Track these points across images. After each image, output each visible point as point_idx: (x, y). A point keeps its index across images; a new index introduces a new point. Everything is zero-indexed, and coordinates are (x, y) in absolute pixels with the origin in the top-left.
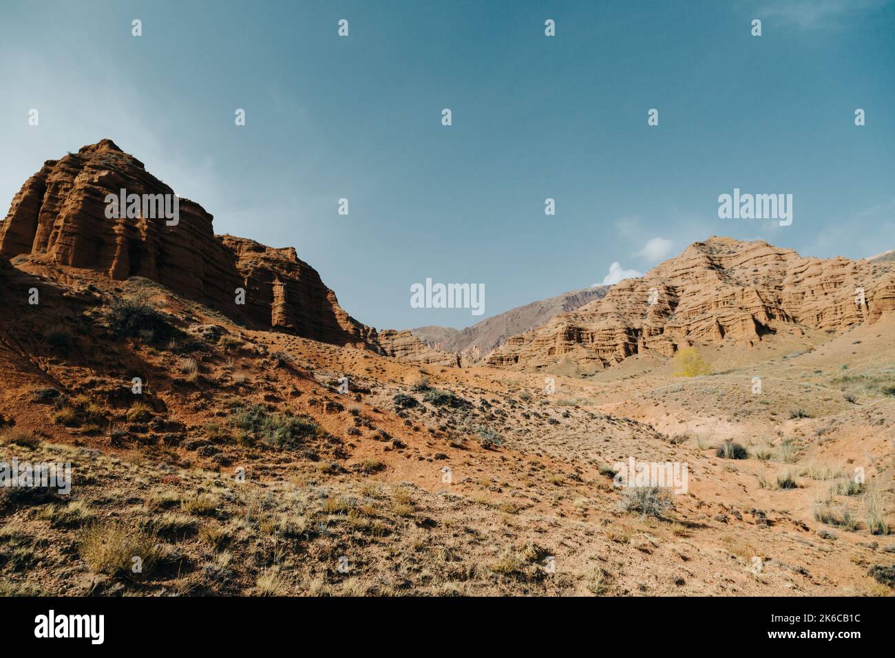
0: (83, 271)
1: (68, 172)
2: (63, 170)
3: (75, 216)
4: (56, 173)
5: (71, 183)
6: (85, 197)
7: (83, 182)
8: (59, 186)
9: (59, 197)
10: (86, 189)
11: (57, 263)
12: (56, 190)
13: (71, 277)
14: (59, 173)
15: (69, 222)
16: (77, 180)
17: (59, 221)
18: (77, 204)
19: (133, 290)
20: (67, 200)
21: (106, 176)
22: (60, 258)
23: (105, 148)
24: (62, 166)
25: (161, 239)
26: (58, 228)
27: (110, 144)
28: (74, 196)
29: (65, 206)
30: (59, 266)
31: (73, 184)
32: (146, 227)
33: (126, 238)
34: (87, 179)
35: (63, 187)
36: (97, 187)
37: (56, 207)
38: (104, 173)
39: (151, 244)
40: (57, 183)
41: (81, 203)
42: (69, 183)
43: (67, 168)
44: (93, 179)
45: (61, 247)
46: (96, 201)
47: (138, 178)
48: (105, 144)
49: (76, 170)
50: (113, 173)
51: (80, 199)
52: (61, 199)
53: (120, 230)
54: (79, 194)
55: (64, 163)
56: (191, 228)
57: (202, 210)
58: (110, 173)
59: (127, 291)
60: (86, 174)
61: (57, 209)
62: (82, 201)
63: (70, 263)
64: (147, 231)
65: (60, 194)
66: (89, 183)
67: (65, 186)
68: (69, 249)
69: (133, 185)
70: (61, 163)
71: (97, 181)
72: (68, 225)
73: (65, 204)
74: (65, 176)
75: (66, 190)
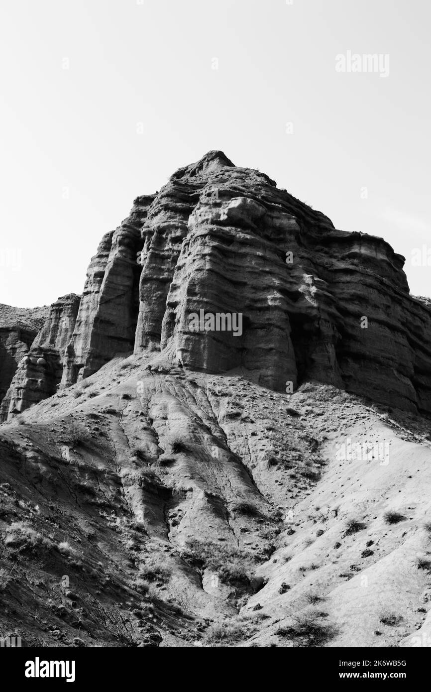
0: (227, 380)
1: (175, 210)
2: (166, 208)
3: (202, 283)
4: (156, 214)
5: (181, 228)
6: (214, 248)
7: (203, 222)
8: (164, 236)
9: (166, 253)
10: (212, 235)
11: (184, 369)
12: (160, 242)
13: (214, 394)
14: (162, 213)
15: (195, 294)
16: (192, 220)
17: (174, 293)
18: (202, 262)
19: (317, 410)
20: (181, 256)
21: (240, 207)
22: (188, 359)
23: (214, 165)
24: (164, 201)
25: (339, 309)
26: (174, 305)
27: (220, 156)
28: (196, 248)
29: (179, 268)
30: (190, 375)
31: (185, 230)
32: (313, 289)
33: (286, 312)
34: (210, 217)
35: (169, 236)
36: (227, 229)
37: (162, 270)
38: (235, 203)
39: (326, 320)
40: (161, 231)
41: (208, 258)
42: (177, 228)
43: (172, 204)
44: (219, 215)
45: (187, 340)
46: (231, 252)
47: (283, 205)
48: (213, 159)
49: (187, 205)
50: (249, 200)
51: (207, 250)
52: (168, 257)
53: (274, 299)
54: (204, 244)
55: (167, 196)
56: (382, 283)
57: (388, 249)
58: (244, 201)
59: (308, 413)
60: (206, 208)
61: (166, 275)
62: (210, 255)
63: (205, 366)
64: (317, 296)
65: (166, 248)
66: (213, 222)
67: (173, 235)
68: (199, 341)
69: (278, 218)
70: (162, 197)
71: (226, 217)
72: (195, 298)
73: (179, 263)
74: (170, 217)
75: (177, 240)
